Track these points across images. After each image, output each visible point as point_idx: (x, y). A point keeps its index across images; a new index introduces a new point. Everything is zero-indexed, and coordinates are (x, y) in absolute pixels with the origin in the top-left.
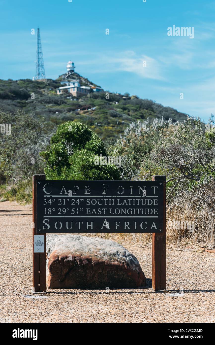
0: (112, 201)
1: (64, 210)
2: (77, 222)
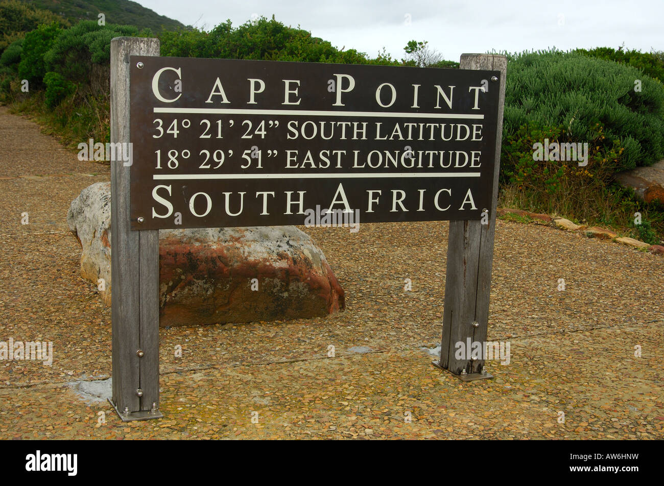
0: (360, 127)
1: (219, 157)
2: (258, 193)
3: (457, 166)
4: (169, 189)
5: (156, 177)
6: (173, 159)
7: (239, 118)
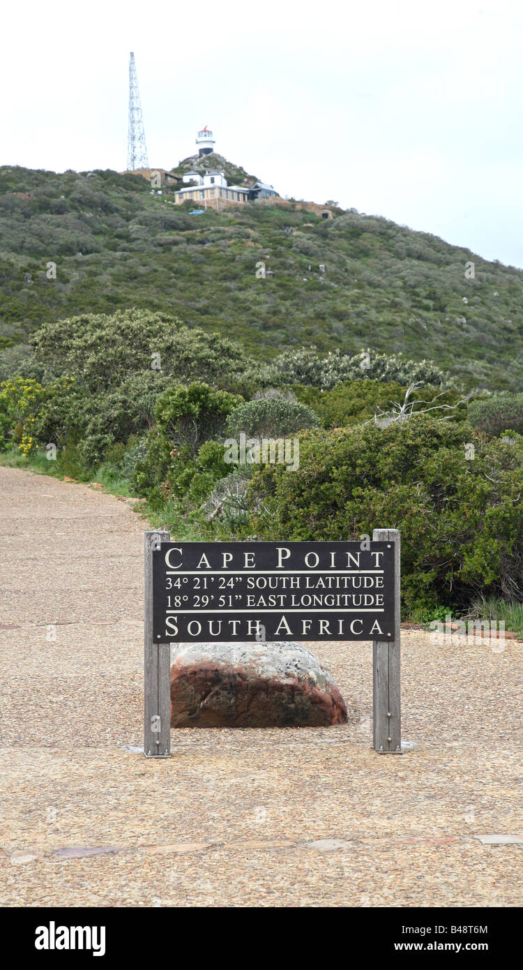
0: (295, 580)
1: (205, 599)
2: (230, 622)
3: (366, 604)
4: (176, 618)
5: (168, 612)
6: (178, 601)
7: (217, 577)
